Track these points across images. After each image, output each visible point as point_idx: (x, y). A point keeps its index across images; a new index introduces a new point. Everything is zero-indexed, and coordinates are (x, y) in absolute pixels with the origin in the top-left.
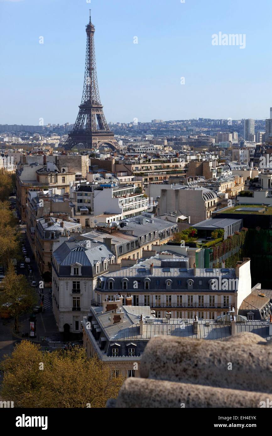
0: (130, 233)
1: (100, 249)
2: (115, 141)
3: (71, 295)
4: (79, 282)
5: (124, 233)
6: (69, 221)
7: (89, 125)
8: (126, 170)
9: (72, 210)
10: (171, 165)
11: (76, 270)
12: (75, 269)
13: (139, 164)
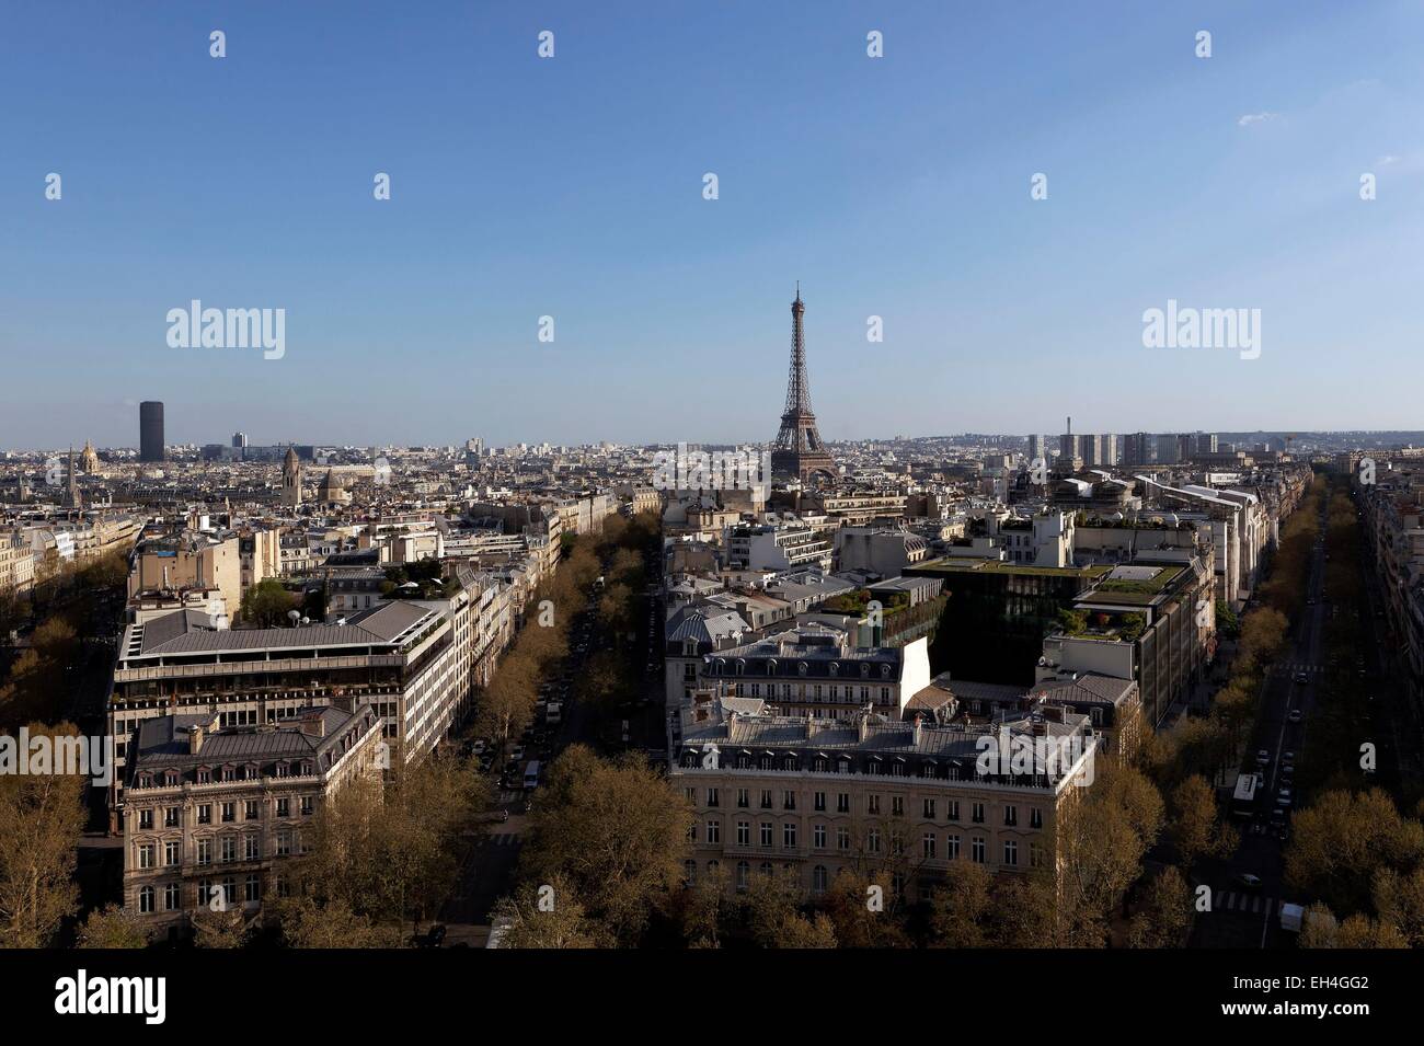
0: (780, 596)
1: (730, 618)
2: (834, 467)
3: (683, 683)
4: (693, 665)
5: (772, 596)
6: (710, 579)
7: (796, 443)
8: (816, 507)
9: (716, 564)
10: (884, 500)
11: (690, 647)
12: (688, 646)
13: (836, 498)
